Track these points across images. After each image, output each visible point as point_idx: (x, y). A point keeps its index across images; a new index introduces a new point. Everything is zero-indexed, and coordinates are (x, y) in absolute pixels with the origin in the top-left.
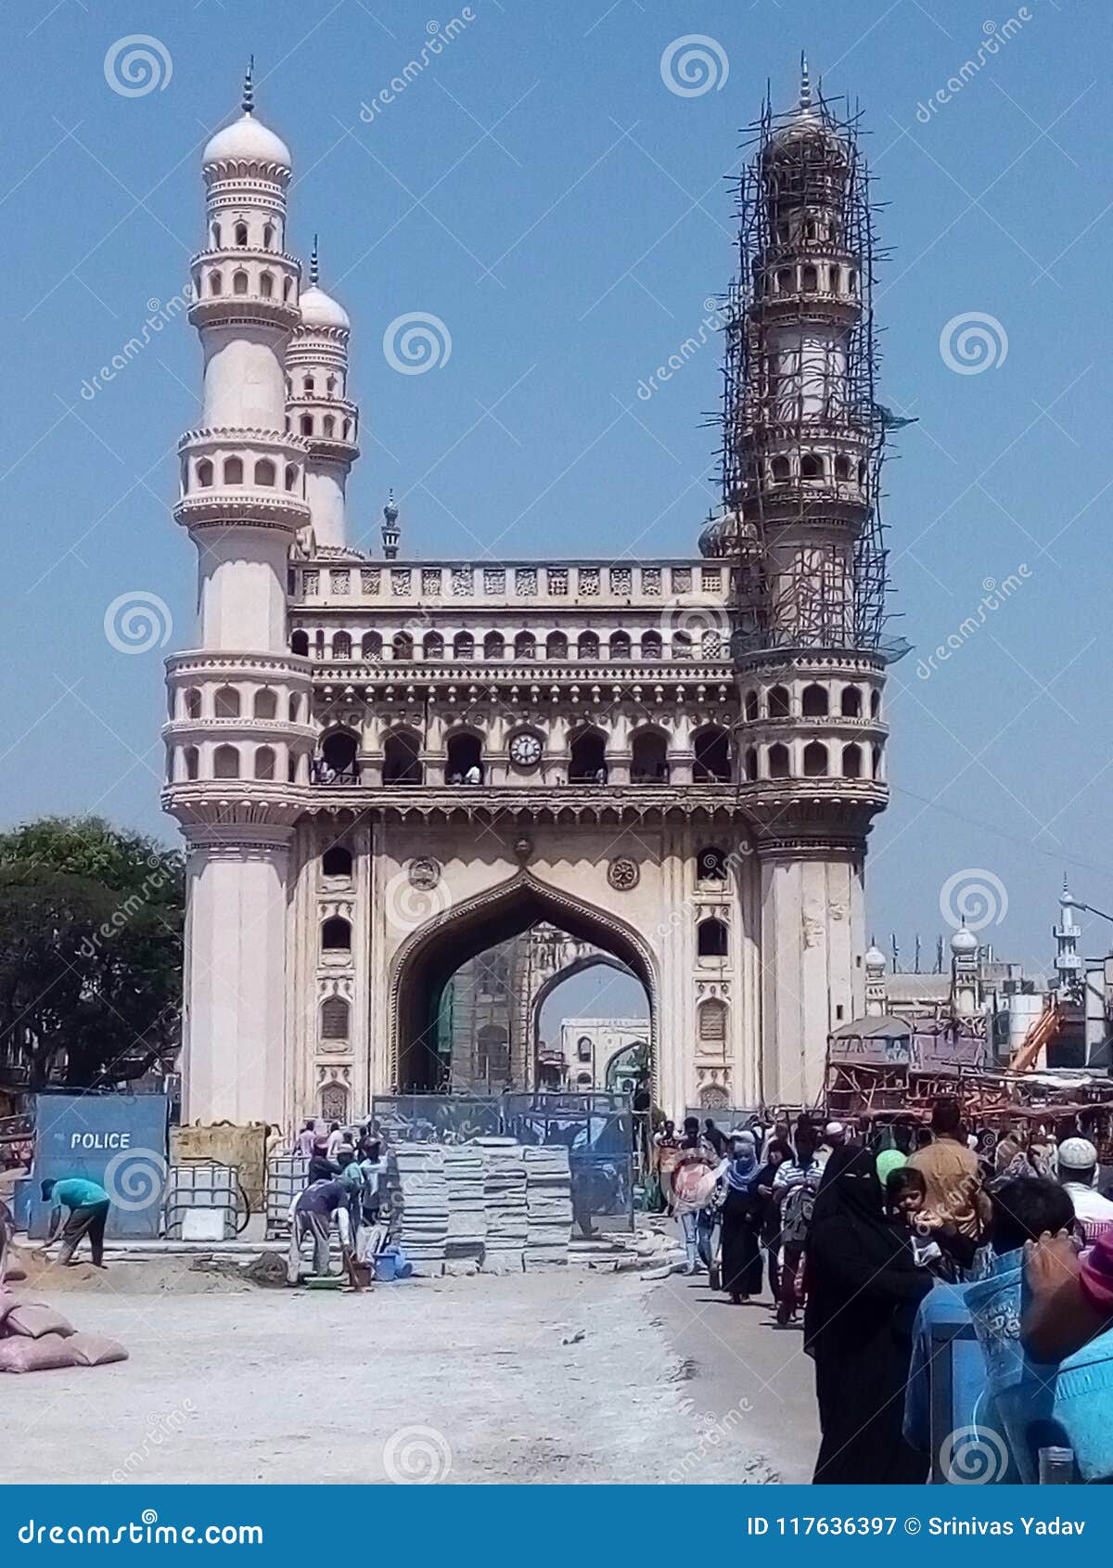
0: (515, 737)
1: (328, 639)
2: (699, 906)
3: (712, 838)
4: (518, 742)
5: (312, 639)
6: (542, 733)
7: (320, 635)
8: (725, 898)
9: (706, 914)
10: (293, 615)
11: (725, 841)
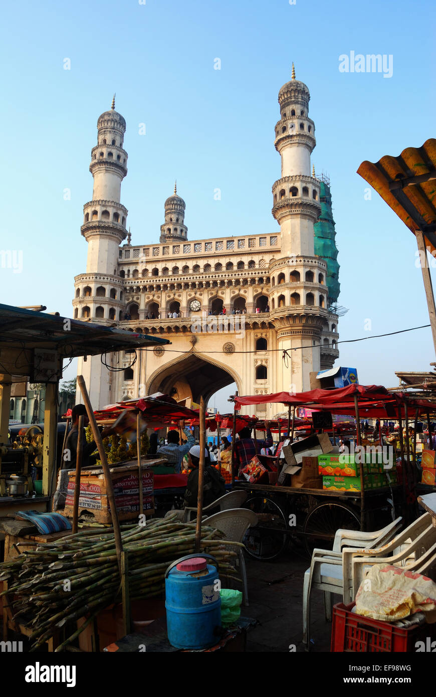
0: (191, 302)
1: (131, 272)
2: (256, 361)
3: (262, 334)
4: (192, 303)
5: (126, 273)
6: (201, 299)
7: (129, 271)
8: (266, 357)
9: (259, 363)
10: (119, 264)
11: (266, 335)
